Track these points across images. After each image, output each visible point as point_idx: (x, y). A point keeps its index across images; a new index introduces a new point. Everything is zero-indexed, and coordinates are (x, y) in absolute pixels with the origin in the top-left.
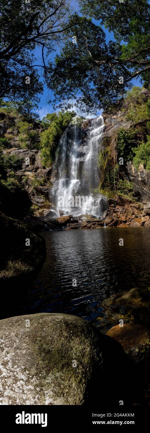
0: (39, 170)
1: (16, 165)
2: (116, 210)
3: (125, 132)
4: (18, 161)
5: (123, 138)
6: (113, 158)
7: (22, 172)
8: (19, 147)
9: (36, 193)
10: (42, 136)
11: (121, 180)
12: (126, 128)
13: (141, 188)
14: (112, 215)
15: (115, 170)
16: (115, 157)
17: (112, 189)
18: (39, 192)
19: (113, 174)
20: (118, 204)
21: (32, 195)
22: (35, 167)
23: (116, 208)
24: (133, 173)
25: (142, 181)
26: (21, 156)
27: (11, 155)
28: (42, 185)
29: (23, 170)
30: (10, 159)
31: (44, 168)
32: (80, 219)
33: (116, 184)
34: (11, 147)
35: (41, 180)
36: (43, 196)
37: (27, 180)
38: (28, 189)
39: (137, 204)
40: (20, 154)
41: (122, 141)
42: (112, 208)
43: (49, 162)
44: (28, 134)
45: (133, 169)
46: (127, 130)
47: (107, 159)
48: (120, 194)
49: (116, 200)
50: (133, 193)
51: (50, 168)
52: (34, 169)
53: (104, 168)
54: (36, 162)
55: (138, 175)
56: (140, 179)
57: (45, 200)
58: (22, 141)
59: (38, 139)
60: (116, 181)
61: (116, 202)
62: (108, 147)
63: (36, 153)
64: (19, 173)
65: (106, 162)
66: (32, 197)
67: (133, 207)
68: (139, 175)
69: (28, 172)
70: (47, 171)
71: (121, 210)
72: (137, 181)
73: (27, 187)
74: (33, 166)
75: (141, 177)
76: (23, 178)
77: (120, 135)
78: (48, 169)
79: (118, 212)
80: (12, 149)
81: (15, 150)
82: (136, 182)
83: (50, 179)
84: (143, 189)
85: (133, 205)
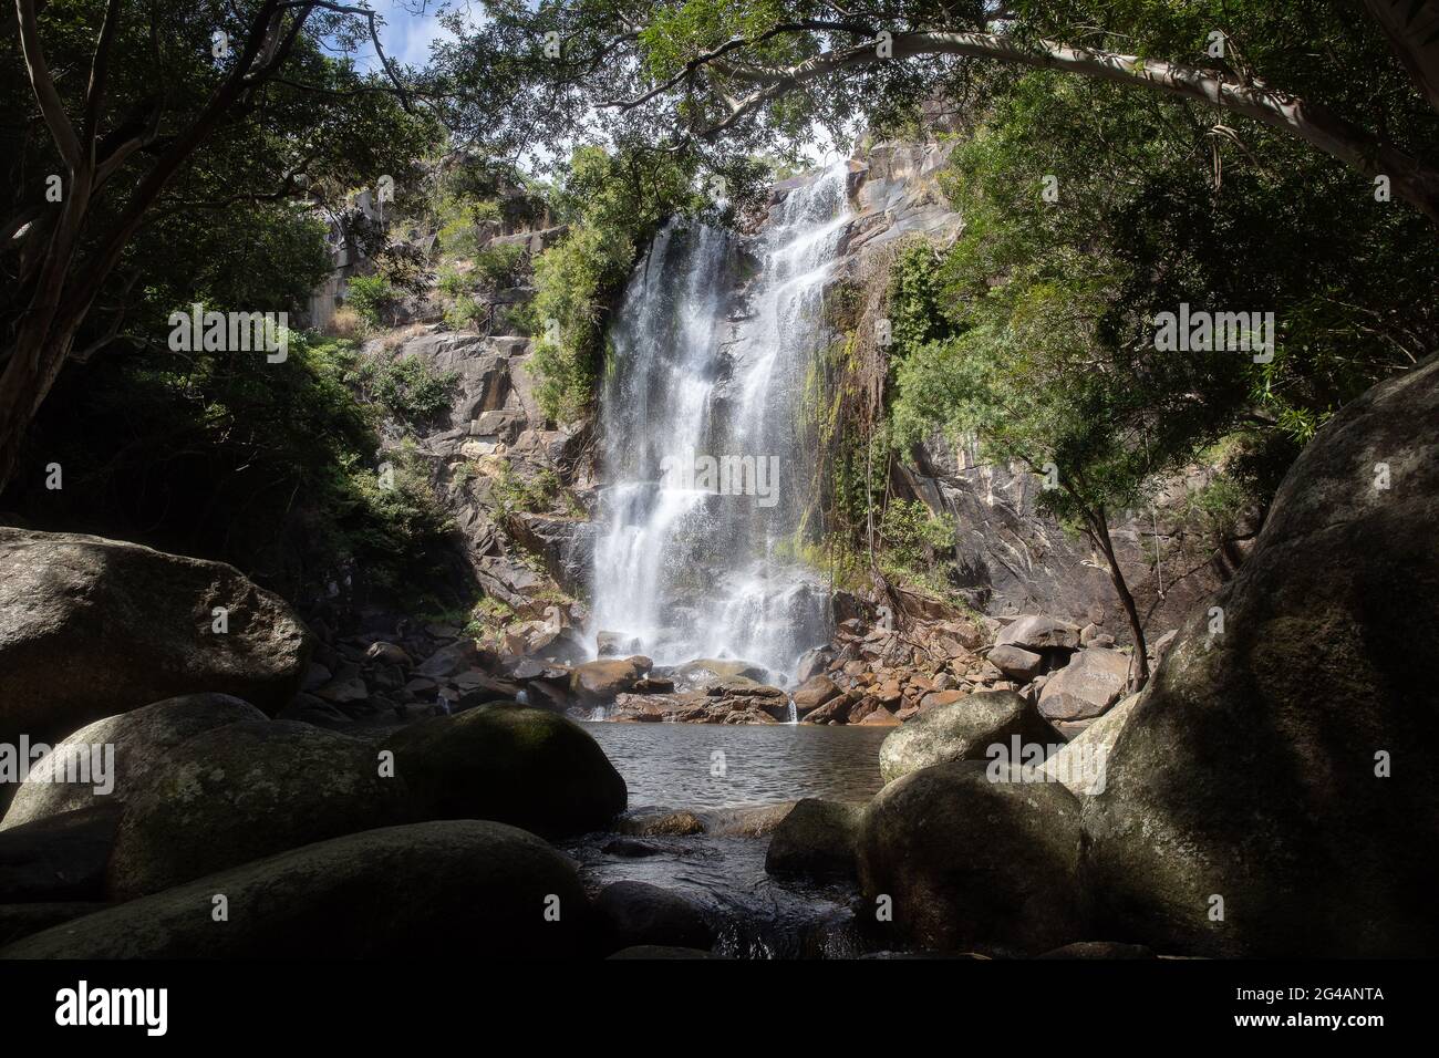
0: (526, 437)
1: (425, 408)
2: (866, 647)
3: (931, 264)
4: (435, 388)
5: (920, 290)
6: (864, 389)
7: (448, 439)
8: (441, 322)
9: (506, 544)
10: (543, 267)
11: (900, 503)
12: (936, 243)
13: (996, 545)
14: (841, 669)
15: (873, 451)
16: (873, 388)
17: (858, 544)
18: (519, 537)
19: (866, 471)
20: (876, 617)
21: (486, 554)
22: (509, 419)
23: (869, 638)
24: (956, 467)
25: (999, 509)
26: (447, 366)
27: (406, 357)
28: (535, 510)
29: (455, 432)
30: (399, 378)
31: (551, 426)
32: (684, 678)
33: (877, 518)
34: (405, 321)
35: (533, 481)
36: (537, 561)
37: (470, 479)
38: (471, 521)
39: (969, 624)
40: (443, 354)
41: (911, 309)
42: (847, 636)
43: (572, 399)
44: (482, 260)
46: (941, 253)
47: (839, 397)
48: (887, 568)
50: (953, 564)
51: (578, 426)
52: (504, 428)
53: (825, 440)
54: (513, 397)
55: (981, 481)
56: (990, 500)
57: (545, 579)
58: (453, 289)
59: (524, 282)
60: (876, 501)
61: (867, 606)
62: (848, 333)
63: (518, 350)
64: (437, 444)
65: (836, 409)
66: (485, 560)
67: (950, 634)
68: (986, 479)
69: (475, 444)
70: (564, 439)
71: (889, 646)
72: (974, 509)
73: (470, 512)
74: (499, 415)
75: (997, 493)
76: (455, 471)
77: (906, 279)
78: (565, 433)
79: (876, 657)
80: (409, 331)
81: (423, 334)
82: (971, 516)
83: (576, 479)
84: (1004, 550)
85: (949, 627)
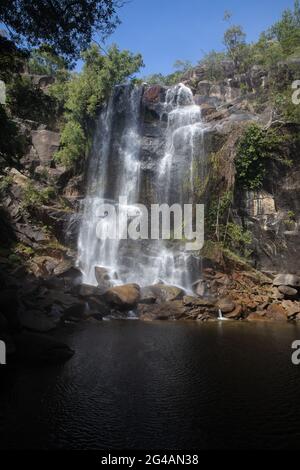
2: (217, 281)
13: (263, 244)
21: (18, 222)
24: (254, 213)
45: (256, 208)
49: (218, 261)
56: (265, 228)
57: (51, 237)
61: (217, 264)
66: (18, 225)
67: (248, 277)
68: (265, 220)
85: (247, 274)
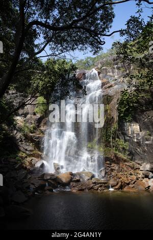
0: (29, 116)
2: (112, 168)
9: (24, 140)
11: (118, 139)
13: (135, 148)
15: (113, 129)
17: (107, 146)
18: (28, 139)
19: (110, 132)
20: (113, 161)
21: (20, 141)
22: (25, 112)
23: (112, 166)
24: (129, 134)
25: (137, 142)
28: (32, 133)
31: (34, 114)
33: (113, 142)
36: (33, 144)
38: (16, 134)
39: (131, 164)
45: (130, 131)
49: (112, 158)
51: (41, 115)
52: (24, 114)
54: (26, 108)
55: (134, 137)
56: (135, 140)
57: (34, 148)
61: (112, 159)
66: (20, 143)
69: (18, 117)
70: (38, 118)
72: (132, 141)
73: (15, 132)
74: (23, 111)
75: (137, 139)
78: (38, 116)
82: (131, 143)
83: (41, 126)
84: (137, 150)
85: (127, 164)
